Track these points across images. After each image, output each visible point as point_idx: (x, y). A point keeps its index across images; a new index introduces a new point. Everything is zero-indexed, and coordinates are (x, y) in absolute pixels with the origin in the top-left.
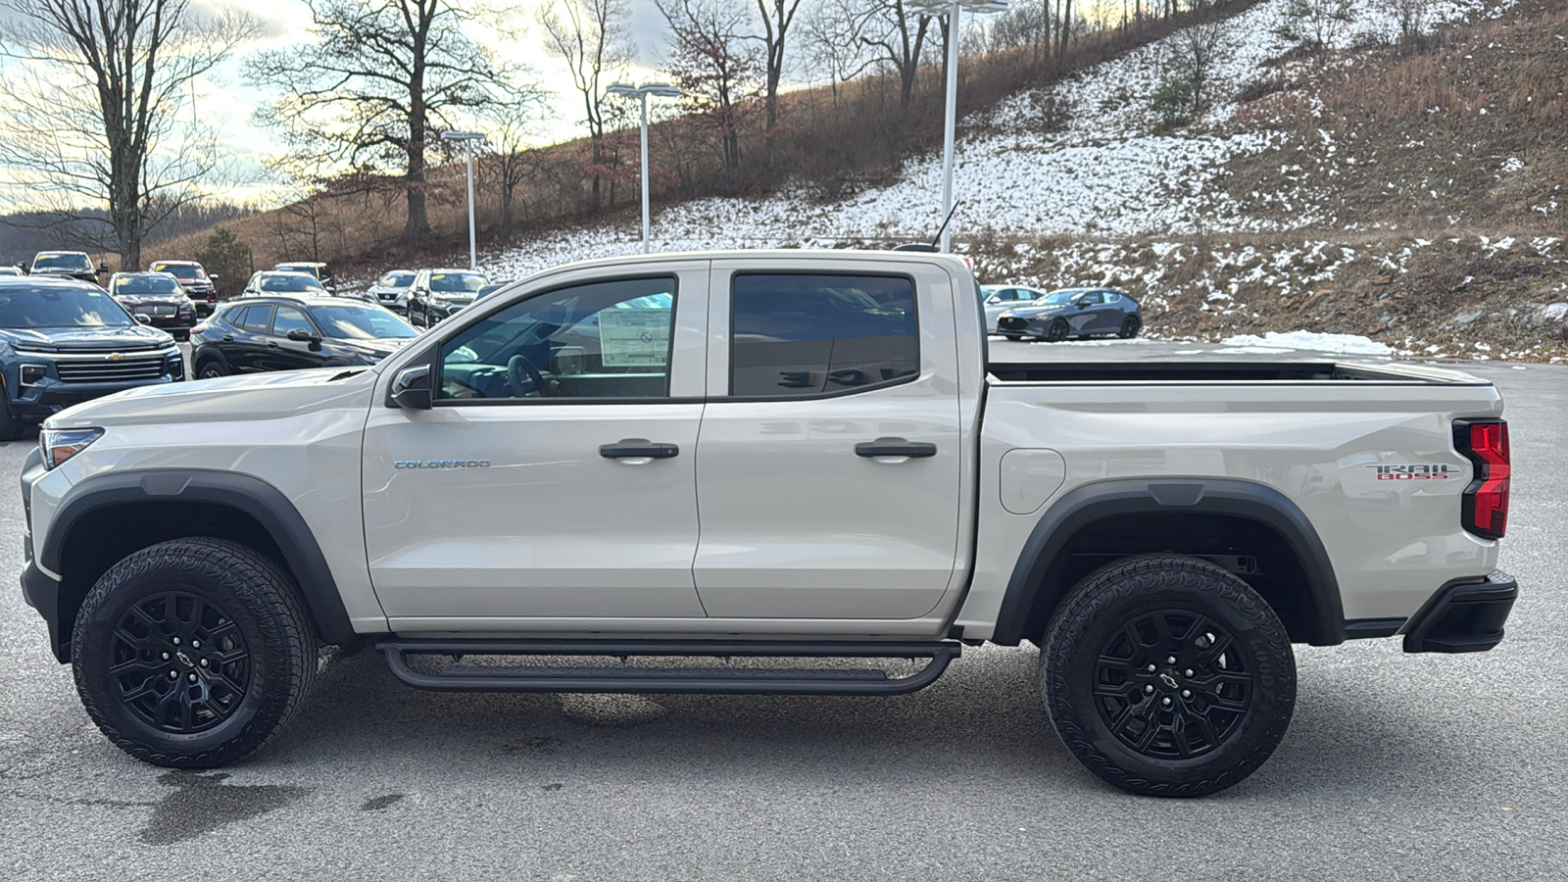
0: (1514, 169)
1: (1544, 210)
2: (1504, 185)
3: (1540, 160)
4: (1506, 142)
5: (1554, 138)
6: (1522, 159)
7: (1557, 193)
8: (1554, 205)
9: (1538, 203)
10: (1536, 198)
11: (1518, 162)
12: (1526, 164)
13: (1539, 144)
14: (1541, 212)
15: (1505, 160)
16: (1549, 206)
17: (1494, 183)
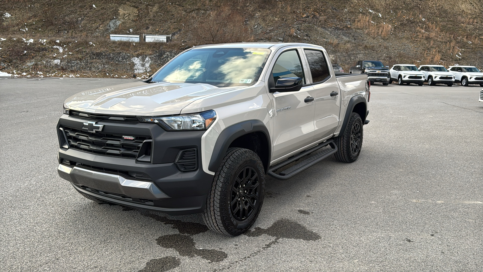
0: (8, 16)
1: (24, 30)
2: (7, 21)
3: (15, 14)
4: (2, 7)
5: (18, 8)
6: (10, 14)
7: (27, 26)
8: (27, 29)
9: (22, 28)
10: (20, 26)
11: (9, 14)
12: (12, 15)
13: (14, 9)
14: (23, 31)
15: (5, 13)
16: (26, 29)
17: (3, 21)
